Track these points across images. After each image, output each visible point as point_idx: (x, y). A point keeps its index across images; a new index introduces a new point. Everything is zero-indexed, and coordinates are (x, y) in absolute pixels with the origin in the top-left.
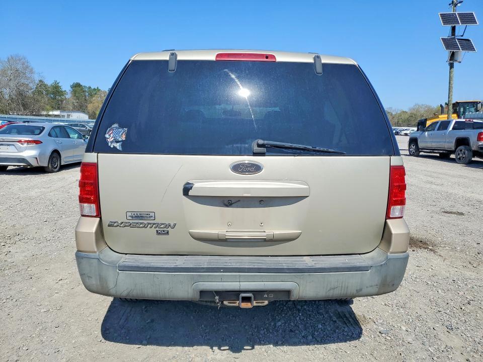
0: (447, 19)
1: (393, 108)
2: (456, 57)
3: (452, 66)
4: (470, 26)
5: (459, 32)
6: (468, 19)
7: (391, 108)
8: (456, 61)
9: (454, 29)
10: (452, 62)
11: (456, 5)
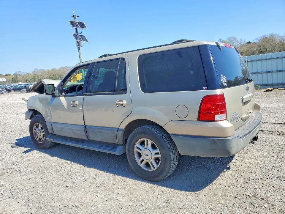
0: (74, 24)
1: (22, 72)
2: (80, 45)
3: (79, 49)
4: (84, 29)
5: (79, 32)
6: (82, 25)
7: (20, 72)
8: (80, 46)
9: (76, 29)
10: (79, 46)
11: (75, 17)
